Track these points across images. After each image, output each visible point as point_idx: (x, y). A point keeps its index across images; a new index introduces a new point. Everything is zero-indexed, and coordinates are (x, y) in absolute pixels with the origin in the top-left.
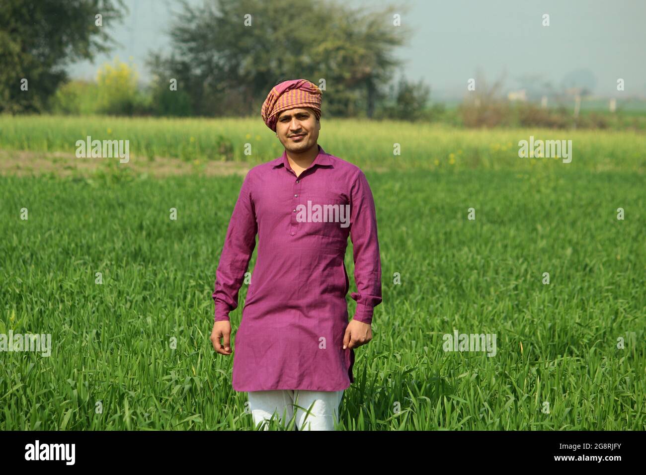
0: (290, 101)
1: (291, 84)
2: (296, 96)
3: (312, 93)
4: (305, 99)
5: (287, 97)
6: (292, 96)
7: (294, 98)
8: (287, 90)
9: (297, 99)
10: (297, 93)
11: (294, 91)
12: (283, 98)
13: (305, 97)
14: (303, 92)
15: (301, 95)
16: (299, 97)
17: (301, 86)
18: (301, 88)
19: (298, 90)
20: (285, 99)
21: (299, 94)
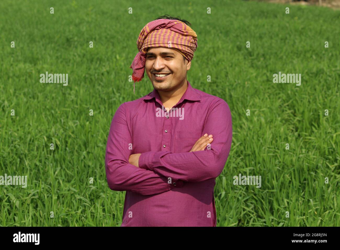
0: (157, 39)
1: (163, 23)
2: (164, 36)
3: (183, 35)
4: (173, 40)
5: (156, 35)
6: (160, 35)
7: (162, 37)
8: (158, 28)
9: (164, 39)
10: (166, 32)
11: (164, 30)
12: (152, 35)
13: (173, 38)
14: (173, 32)
15: (170, 35)
16: (167, 37)
17: (172, 26)
18: (172, 29)
19: (169, 31)
20: (154, 36)
21: (168, 34)
